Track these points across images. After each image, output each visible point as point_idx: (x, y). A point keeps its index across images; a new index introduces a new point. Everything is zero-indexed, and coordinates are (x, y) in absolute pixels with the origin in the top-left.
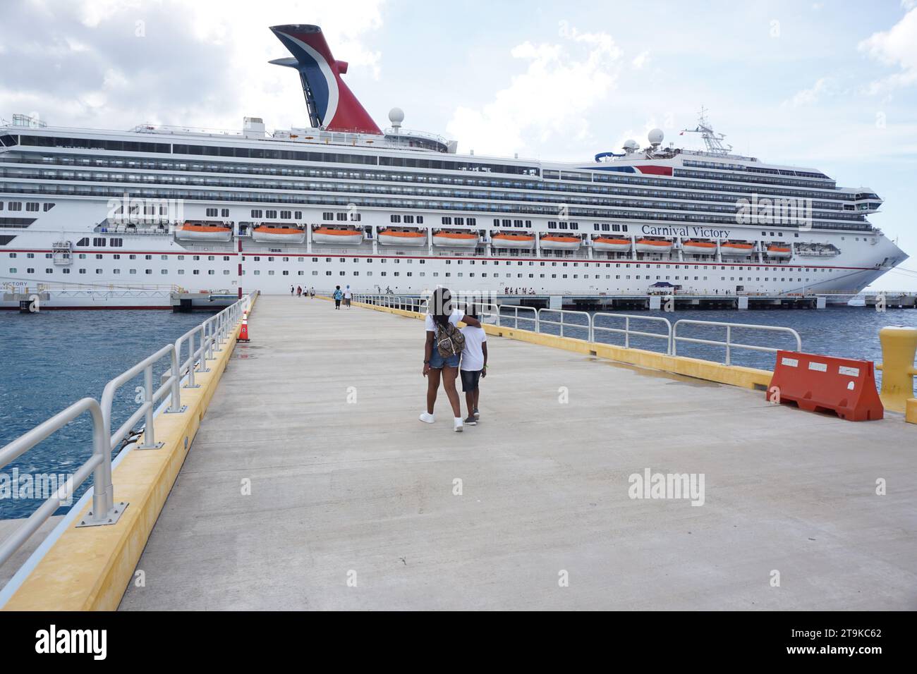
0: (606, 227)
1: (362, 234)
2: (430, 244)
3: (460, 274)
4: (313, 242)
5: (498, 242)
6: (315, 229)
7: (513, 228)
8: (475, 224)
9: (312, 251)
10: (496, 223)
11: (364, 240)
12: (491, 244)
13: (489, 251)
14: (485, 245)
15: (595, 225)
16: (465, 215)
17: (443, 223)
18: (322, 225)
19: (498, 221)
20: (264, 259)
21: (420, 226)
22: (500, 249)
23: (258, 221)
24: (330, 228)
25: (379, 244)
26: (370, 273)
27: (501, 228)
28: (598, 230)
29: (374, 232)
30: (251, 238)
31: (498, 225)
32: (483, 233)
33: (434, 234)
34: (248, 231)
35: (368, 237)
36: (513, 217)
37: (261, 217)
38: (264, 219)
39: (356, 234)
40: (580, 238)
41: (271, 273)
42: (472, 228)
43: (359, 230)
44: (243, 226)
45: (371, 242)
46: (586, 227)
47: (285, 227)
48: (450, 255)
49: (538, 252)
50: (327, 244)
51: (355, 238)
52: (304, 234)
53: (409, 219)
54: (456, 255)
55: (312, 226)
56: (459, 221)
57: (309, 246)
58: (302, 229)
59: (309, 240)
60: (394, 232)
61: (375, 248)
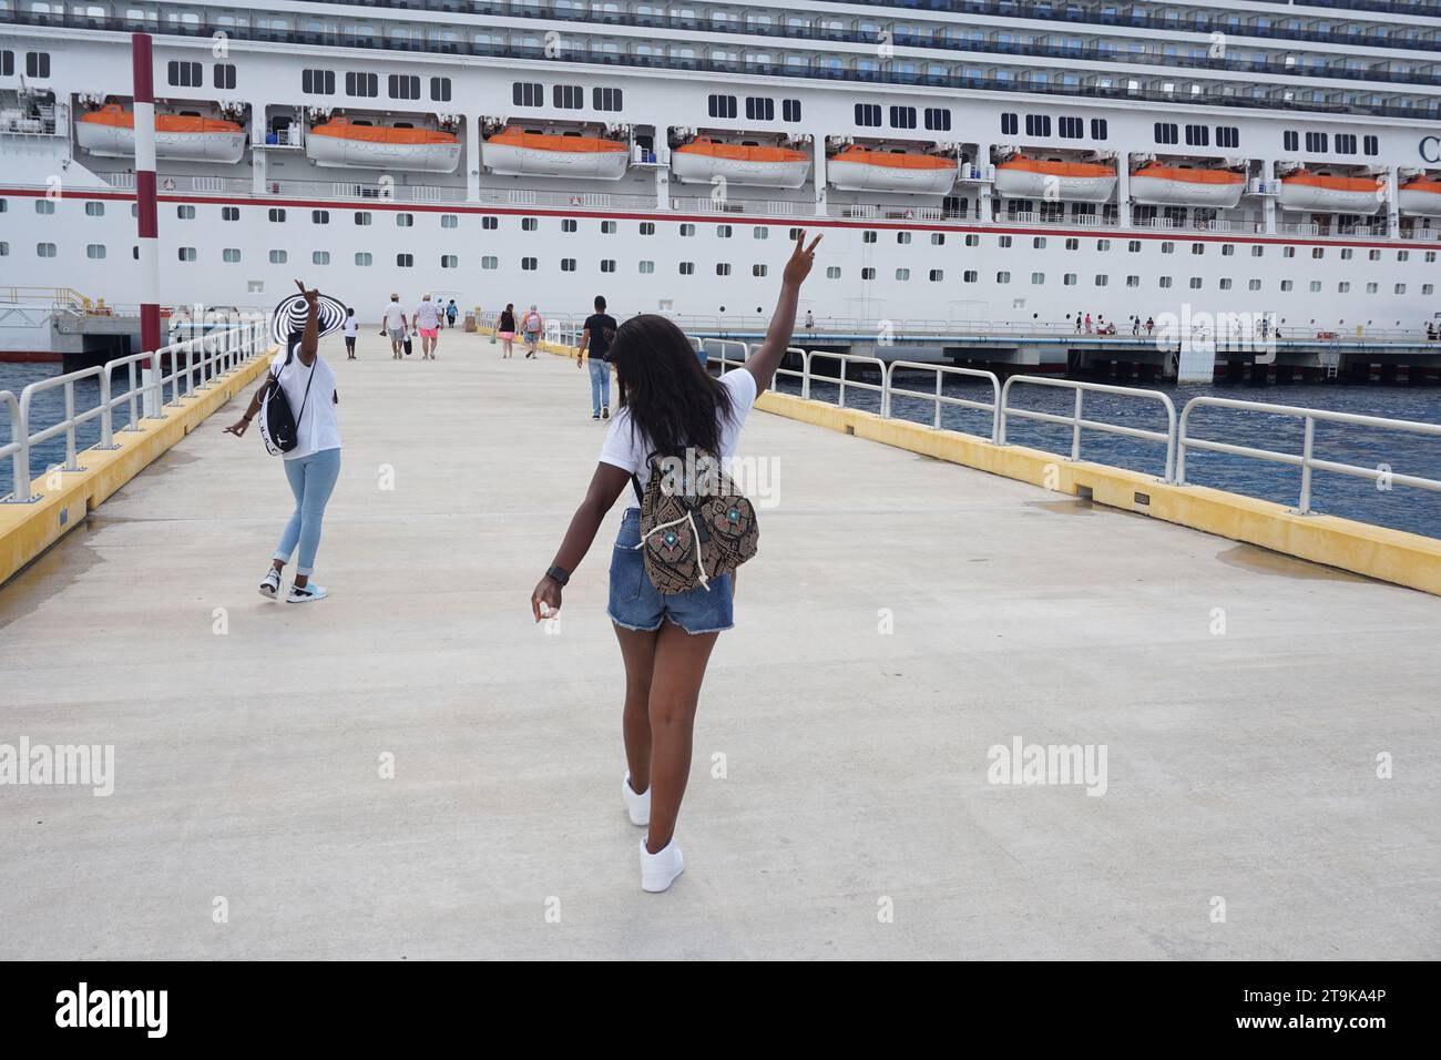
0: (1316, 142)
1: (628, 149)
2: (820, 183)
3: (903, 274)
4: (485, 171)
5: (1013, 180)
6: (489, 132)
7: (1055, 141)
8: (947, 128)
9: (482, 197)
10: (1009, 124)
11: (630, 169)
12: (992, 185)
13: (986, 207)
14: (975, 189)
15: (1287, 134)
16: (922, 98)
17: (859, 122)
18: (512, 121)
19: (1014, 117)
20: (342, 218)
21: (794, 130)
22: (1012, 202)
23: (321, 103)
24: (534, 129)
25: (674, 180)
26: (647, 266)
27: (1022, 139)
28: (1296, 148)
29: (661, 143)
30: (301, 154)
31: (1015, 131)
32: (969, 152)
33: (831, 154)
34: (295, 133)
35: (644, 159)
36: (1056, 107)
37: (331, 91)
38: (340, 99)
39: (608, 149)
40: (1243, 172)
41: (363, 259)
42: (941, 138)
43: (616, 135)
44: (280, 120)
45: (652, 172)
46: (1261, 142)
47: (404, 123)
48: (872, 215)
49: (1125, 213)
50: (523, 178)
51: (607, 161)
52: (459, 146)
53: (760, 108)
54: (893, 216)
55: (482, 123)
56: (903, 117)
57: (473, 183)
58: (452, 130)
59: (473, 165)
60: (719, 146)
61: (663, 191)
